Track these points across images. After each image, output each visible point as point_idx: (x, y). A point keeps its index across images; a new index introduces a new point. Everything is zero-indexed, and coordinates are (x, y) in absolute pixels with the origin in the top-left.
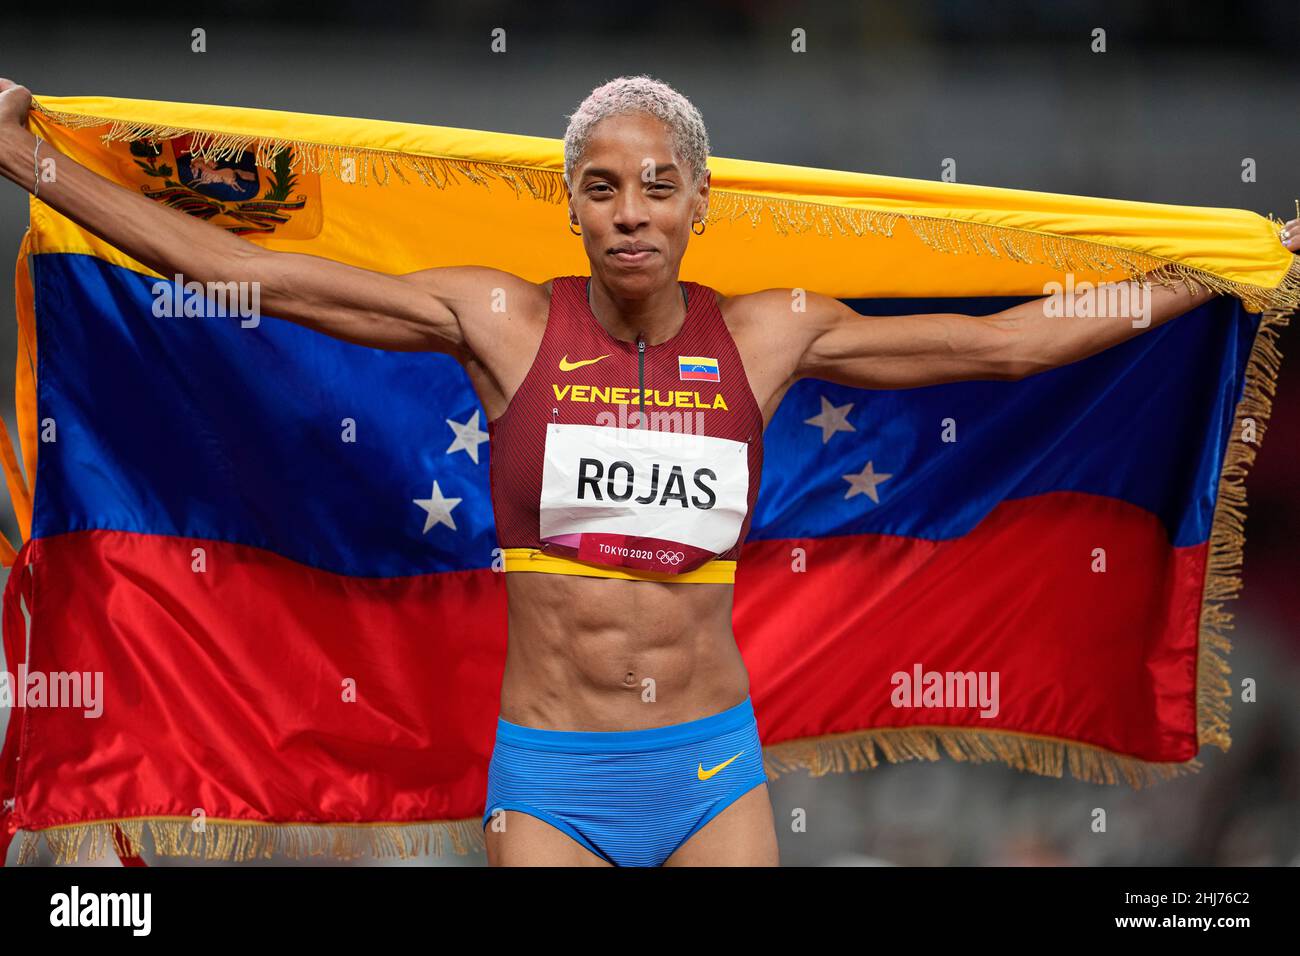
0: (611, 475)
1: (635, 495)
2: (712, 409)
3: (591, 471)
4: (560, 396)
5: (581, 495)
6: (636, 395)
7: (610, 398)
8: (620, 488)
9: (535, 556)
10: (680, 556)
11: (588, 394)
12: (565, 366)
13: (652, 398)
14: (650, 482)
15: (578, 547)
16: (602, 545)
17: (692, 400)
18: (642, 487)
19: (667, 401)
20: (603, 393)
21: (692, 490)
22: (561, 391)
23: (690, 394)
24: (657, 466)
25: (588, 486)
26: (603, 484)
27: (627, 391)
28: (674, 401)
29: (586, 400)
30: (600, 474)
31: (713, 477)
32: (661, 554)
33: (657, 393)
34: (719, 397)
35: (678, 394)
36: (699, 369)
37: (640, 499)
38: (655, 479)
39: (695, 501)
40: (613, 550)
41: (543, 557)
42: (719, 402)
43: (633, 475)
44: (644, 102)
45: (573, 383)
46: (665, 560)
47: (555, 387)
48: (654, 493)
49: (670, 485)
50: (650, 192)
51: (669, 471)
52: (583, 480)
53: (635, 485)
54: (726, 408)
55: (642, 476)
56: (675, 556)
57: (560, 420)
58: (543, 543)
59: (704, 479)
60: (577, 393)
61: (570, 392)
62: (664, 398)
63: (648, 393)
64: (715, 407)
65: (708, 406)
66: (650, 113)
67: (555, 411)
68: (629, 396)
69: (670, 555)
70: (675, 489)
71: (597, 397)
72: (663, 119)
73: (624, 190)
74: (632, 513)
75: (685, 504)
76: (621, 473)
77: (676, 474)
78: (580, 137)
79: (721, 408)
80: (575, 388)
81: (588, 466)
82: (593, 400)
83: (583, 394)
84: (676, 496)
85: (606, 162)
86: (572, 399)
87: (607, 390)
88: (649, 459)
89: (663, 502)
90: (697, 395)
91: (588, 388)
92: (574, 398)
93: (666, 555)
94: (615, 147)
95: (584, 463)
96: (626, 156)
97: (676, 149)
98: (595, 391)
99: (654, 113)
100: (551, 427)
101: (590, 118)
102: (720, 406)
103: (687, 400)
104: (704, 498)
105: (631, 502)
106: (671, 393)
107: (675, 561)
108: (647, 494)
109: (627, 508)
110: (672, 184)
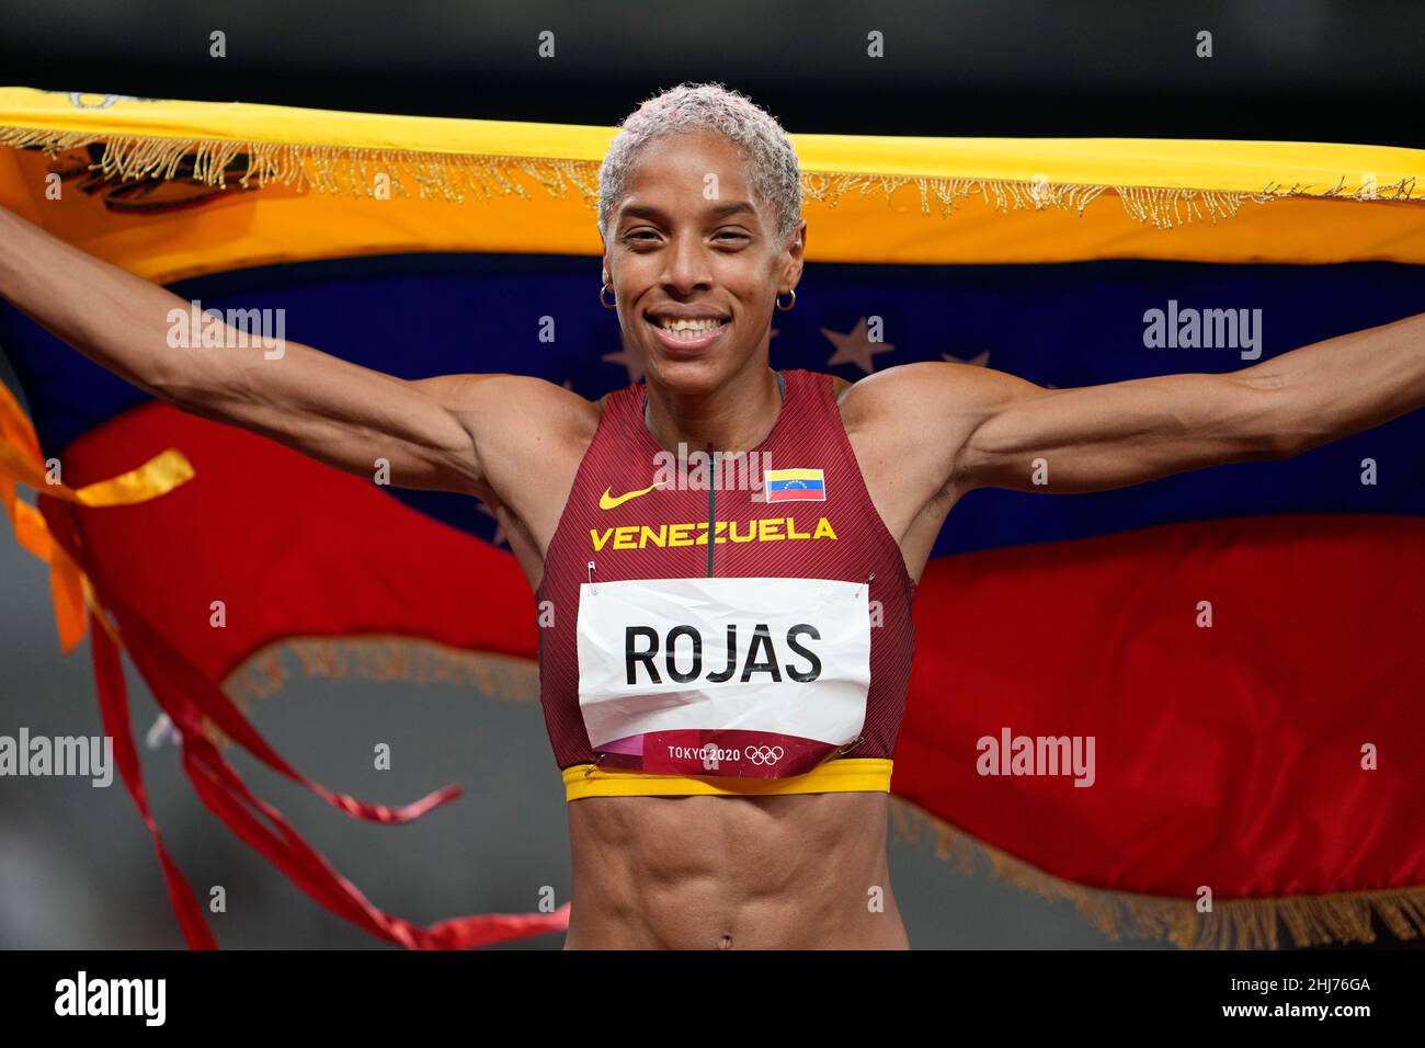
0: (670, 647)
1: (705, 672)
2: (812, 540)
3: (642, 644)
4: (599, 545)
5: (632, 679)
6: (703, 531)
7: (667, 540)
8: (684, 664)
9: (592, 775)
10: (777, 752)
11: (636, 537)
12: (607, 502)
13: (726, 533)
14: (725, 651)
15: (641, 754)
16: (671, 748)
17: (783, 529)
18: (715, 659)
19: (748, 534)
20: (658, 533)
21: (785, 656)
22: (600, 537)
23: (781, 521)
24: (734, 627)
25: (640, 665)
26: (660, 660)
27: (691, 527)
28: (758, 534)
29: (634, 546)
30: (654, 647)
31: (816, 636)
32: (751, 752)
33: (733, 525)
34: (824, 522)
35: (763, 523)
36: (796, 486)
37: (713, 677)
38: (732, 646)
39: (791, 671)
40: (687, 753)
41: (601, 774)
42: (824, 529)
43: (700, 643)
44: (711, 116)
45: (616, 525)
46: (758, 759)
47: (594, 533)
48: (732, 666)
49: (753, 652)
50: (714, 242)
51: (752, 632)
52: (632, 658)
53: (704, 657)
54: (834, 537)
55: (714, 643)
56: (771, 753)
57: (598, 577)
58: (597, 753)
59: (803, 639)
60: (622, 538)
61: (612, 537)
62: (743, 531)
63: (720, 526)
64: (817, 536)
65: (807, 536)
66: (717, 131)
67: (592, 565)
68: (694, 534)
69: (765, 752)
70: (761, 658)
71: (649, 541)
72: (737, 142)
73: (678, 238)
74: (704, 697)
75: (777, 677)
76: (684, 641)
77: (762, 636)
78: (619, 165)
79: (826, 537)
80: (619, 530)
81: (638, 638)
82: (643, 545)
83: (630, 538)
84: (764, 667)
85: (655, 198)
86: (615, 547)
87: (664, 528)
88: (723, 617)
89: (745, 678)
90: (790, 522)
91: (635, 529)
92: (617, 546)
93: (758, 753)
94: (666, 177)
95: (632, 633)
96: (681, 190)
97: (754, 183)
98: (647, 532)
99: (723, 131)
100: (585, 589)
101: (635, 138)
102: (824, 534)
103: (775, 529)
104: (804, 666)
105: (701, 682)
106: (753, 524)
107: (771, 760)
108: (722, 669)
109: (697, 691)
110: (745, 232)
